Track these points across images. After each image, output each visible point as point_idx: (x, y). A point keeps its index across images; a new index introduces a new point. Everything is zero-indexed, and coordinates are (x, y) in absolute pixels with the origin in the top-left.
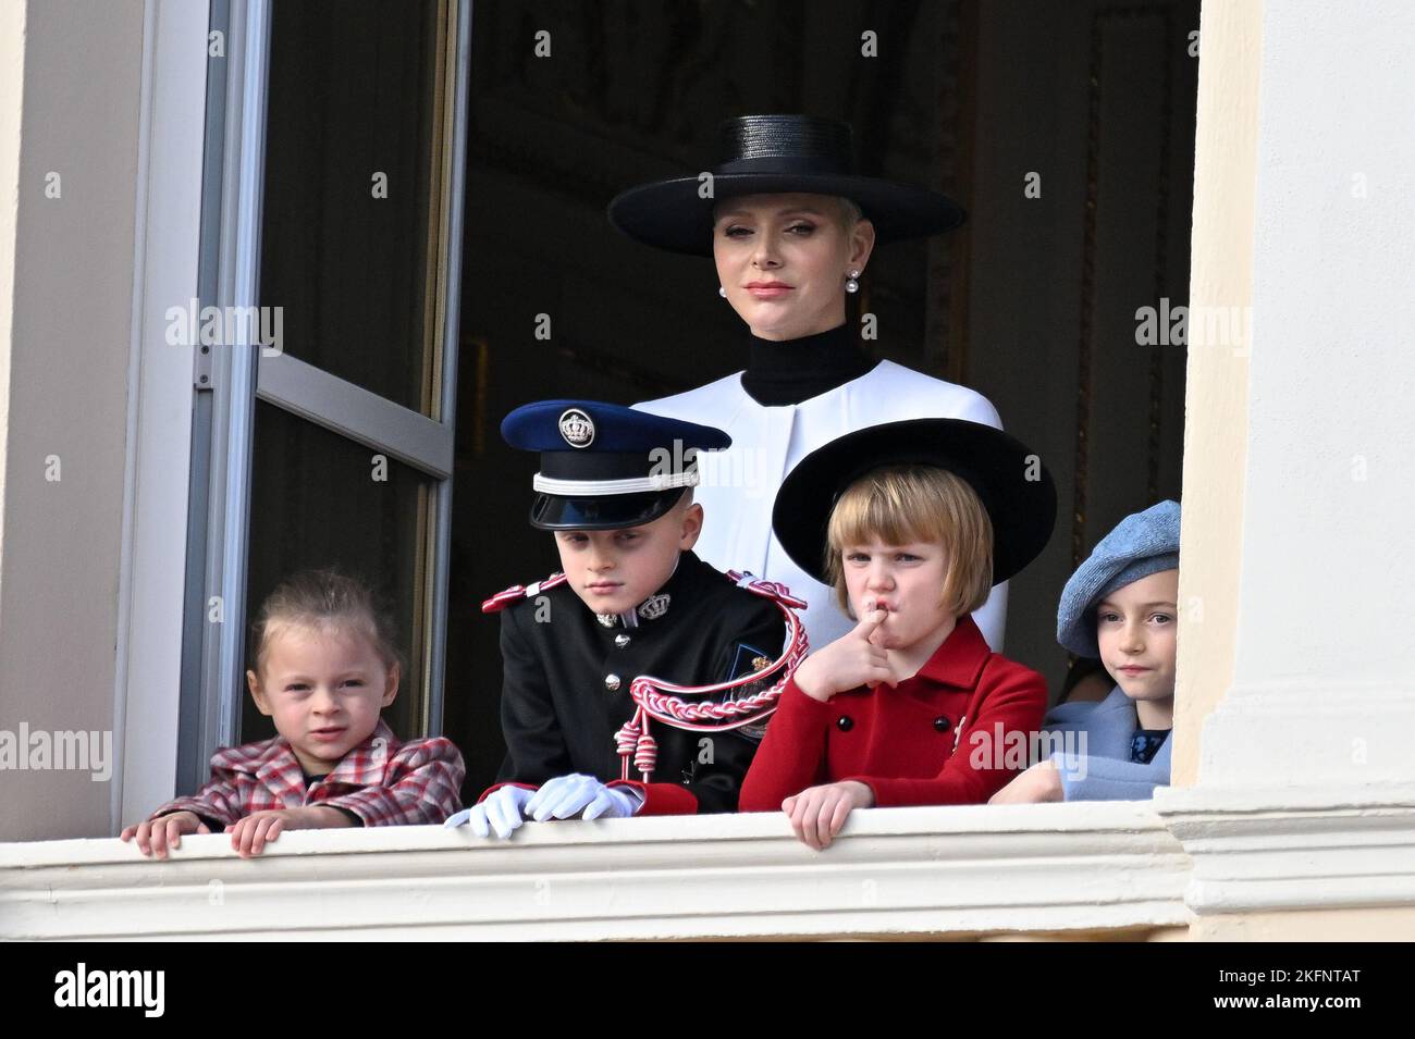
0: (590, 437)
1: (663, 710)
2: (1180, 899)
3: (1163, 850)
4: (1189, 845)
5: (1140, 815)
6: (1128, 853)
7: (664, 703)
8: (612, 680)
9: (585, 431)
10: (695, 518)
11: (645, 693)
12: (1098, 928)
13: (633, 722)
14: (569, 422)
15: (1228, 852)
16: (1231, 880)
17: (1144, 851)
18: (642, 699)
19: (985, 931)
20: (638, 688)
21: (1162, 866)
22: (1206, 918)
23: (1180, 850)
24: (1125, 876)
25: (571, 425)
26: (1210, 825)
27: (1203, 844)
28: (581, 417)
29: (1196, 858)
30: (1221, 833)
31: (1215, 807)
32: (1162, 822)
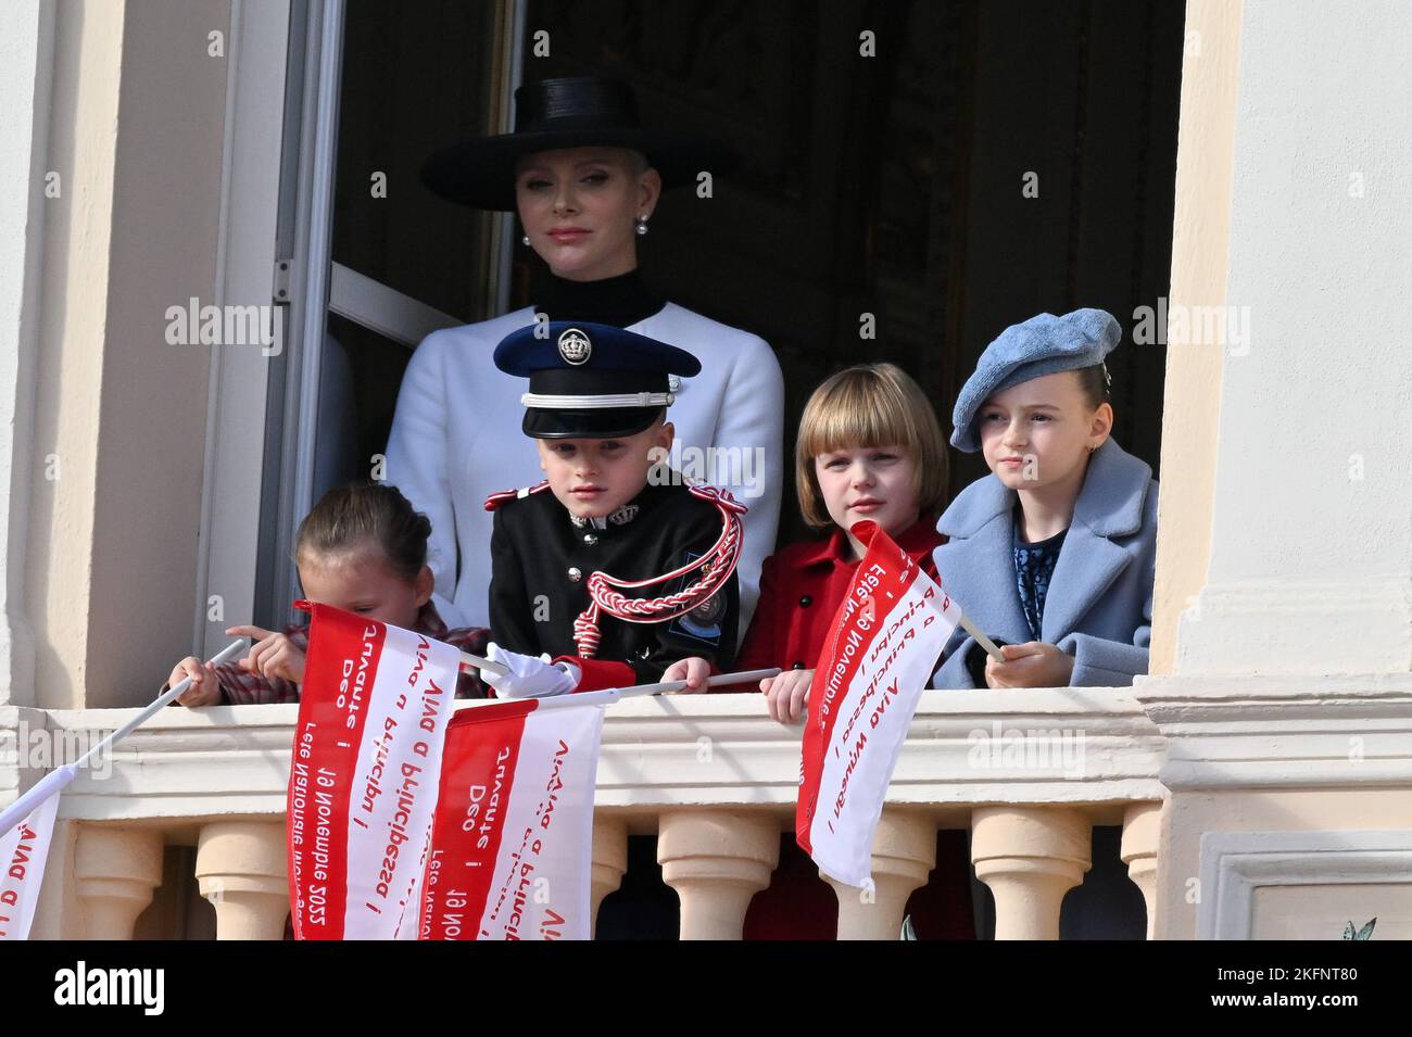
0: (586, 355)
1: (609, 603)
2: (1155, 777)
3: (1141, 732)
4: (1165, 728)
5: (1120, 700)
6: (1109, 735)
7: (611, 597)
8: (573, 571)
9: (583, 349)
10: (667, 435)
11: (598, 587)
13: (588, 613)
14: (568, 341)
15: (1199, 735)
16: (1204, 760)
17: (1124, 733)
18: (595, 592)
19: (979, 803)
20: (593, 582)
21: (1139, 746)
22: (1179, 794)
23: (1157, 733)
24: (1106, 755)
25: (570, 344)
26: (1183, 710)
27: (1177, 728)
28: (580, 336)
29: (1170, 740)
30: (1194, 717)
31: (1189, 695)
32: (1141, 707)
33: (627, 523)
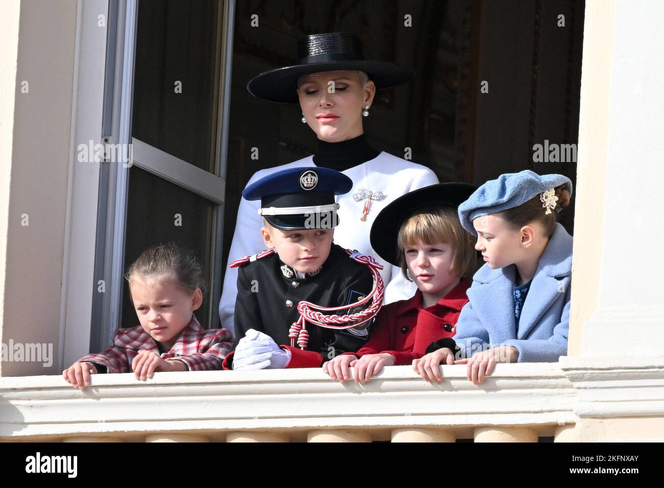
0: (314, 185)
1: (313, 318)
2: (571, 410)
3: (564, 387)
4: (576, 384)
5: (553, 370)
6: (547, 388)
7: (314, 314)
8: (289, 302)
9: (313, 182)
11: (305, 309)
12: (532, 424)
13: (298, 322)
14: (306, 177)
15: (594, 388)
16: (596, 401)
17: (555, 387)
18: (303, 312)
19: (477, 425)
20: (301, 307)
21: (563, 394)
22: (584, 420)
23: (572, 387)
24: (545, 399)
25: (307, 179)
27: (583, 384)
28: (313, 175)
29: (579, 391)
30: (592, 379)
31: (589, 367)
32: (563, 373)
33: (316, 275)
